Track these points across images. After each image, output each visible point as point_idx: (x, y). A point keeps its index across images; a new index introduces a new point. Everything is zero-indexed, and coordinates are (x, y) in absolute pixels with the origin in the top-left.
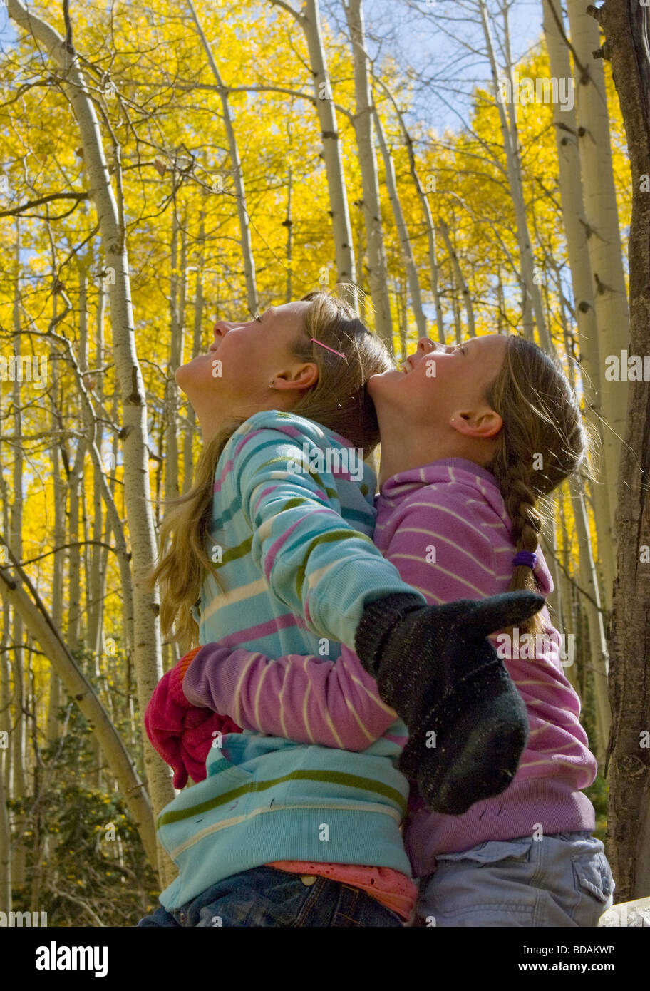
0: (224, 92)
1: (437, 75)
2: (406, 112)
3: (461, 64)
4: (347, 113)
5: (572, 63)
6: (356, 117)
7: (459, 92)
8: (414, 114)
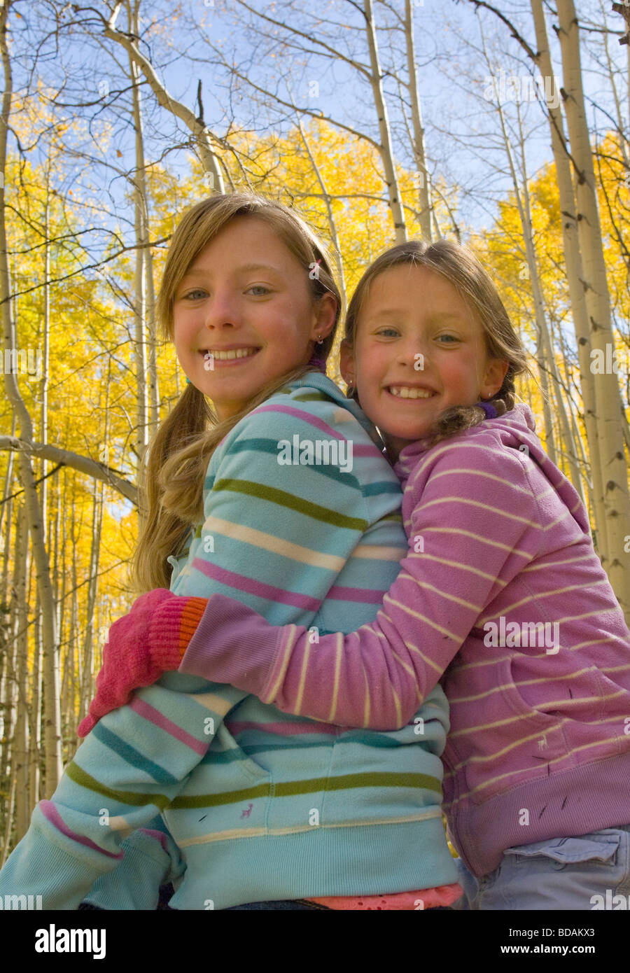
0: (328, 198)
1: (475, 186)
2: (455, 210)
3: (492, 178)
4: (414, 211)
5: (572, 168)
6: (421, 214)
7: (491, 199)
8: (460, 210)
